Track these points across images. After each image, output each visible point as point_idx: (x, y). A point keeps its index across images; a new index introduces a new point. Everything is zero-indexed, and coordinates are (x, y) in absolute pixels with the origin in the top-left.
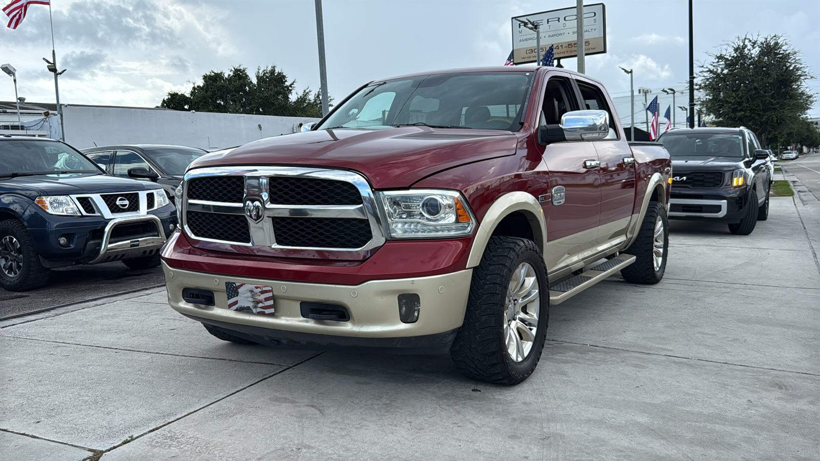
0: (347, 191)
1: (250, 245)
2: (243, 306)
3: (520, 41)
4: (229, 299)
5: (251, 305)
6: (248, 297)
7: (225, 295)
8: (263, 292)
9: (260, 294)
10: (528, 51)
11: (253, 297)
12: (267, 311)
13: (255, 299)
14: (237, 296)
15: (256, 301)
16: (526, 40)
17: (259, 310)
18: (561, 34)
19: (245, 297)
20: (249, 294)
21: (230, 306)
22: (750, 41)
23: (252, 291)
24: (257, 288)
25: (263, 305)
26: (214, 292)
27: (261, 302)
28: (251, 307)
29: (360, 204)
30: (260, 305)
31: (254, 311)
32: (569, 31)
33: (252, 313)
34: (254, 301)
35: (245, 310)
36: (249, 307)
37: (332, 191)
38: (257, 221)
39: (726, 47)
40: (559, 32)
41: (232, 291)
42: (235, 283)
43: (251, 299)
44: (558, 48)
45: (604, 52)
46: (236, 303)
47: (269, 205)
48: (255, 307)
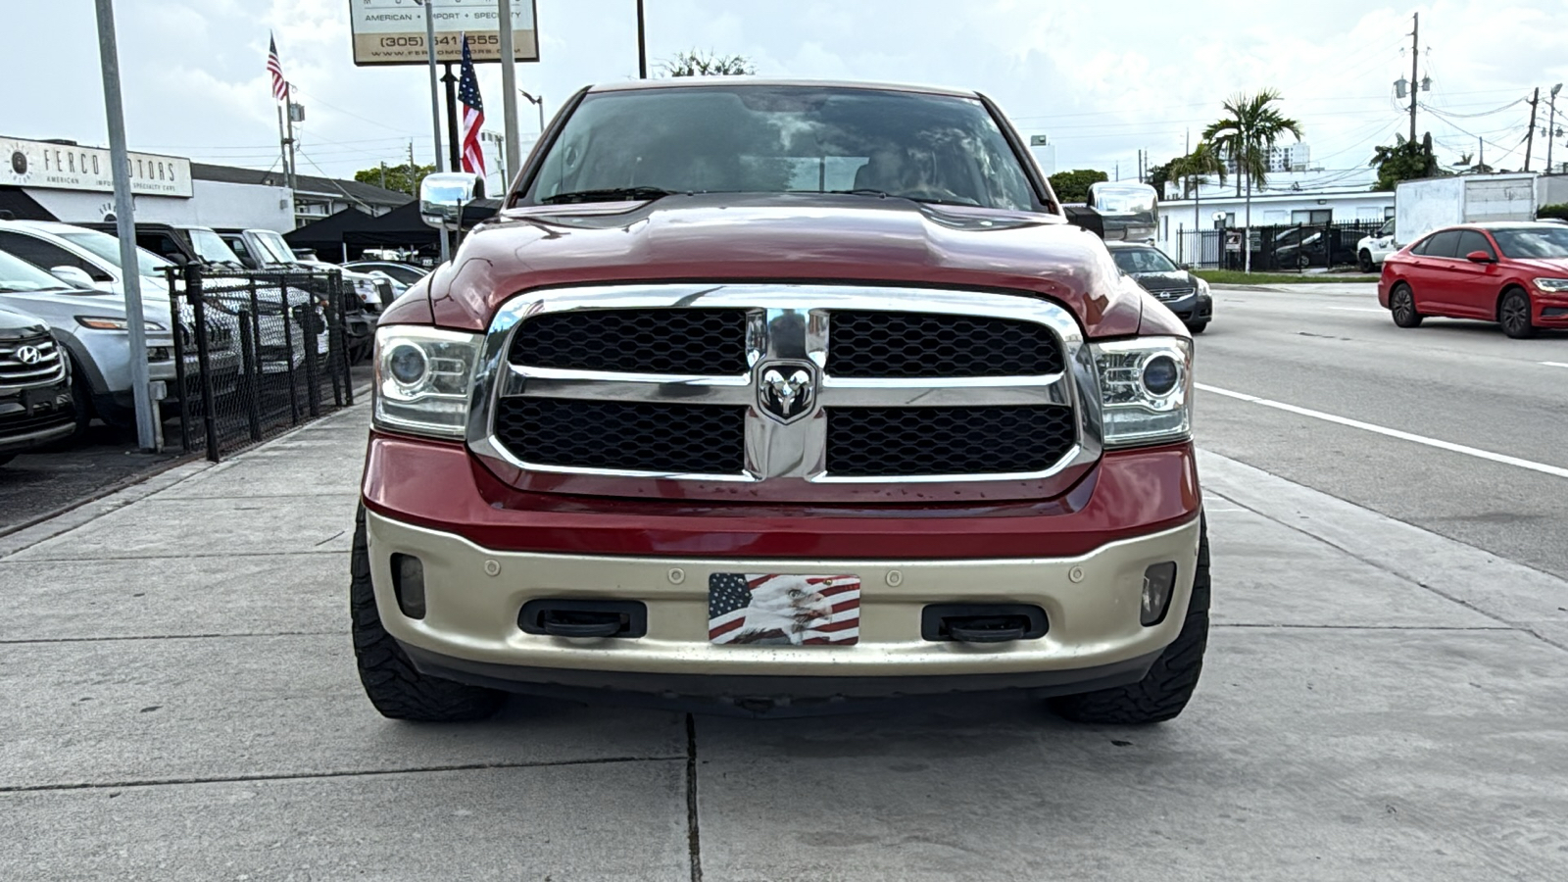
0: (1030, 343)
1: (746, 477)
2: (758, 631)
3: (368, 18)
4: (713, 615)
5: (784, 625)
6: (780, 607)
7: (703, 608)
8: (826, 593)
9: (821, 596)
10: (384, 42)
11: (796, 604)
12: (834, 636)
13: (802, 608)
14: (745, 605)
15: (805, 615)
16: (380, 18)
17: (809, 635)
18: (451, 16)
19: (771, 608)
20: (786, 599)
21: (714, 634)
22: (698, 63)
23: (794, 591)
24: (812, 582)
25: (827, 622)
26: (647, 604)
27: (820, 615)
28: (785, 630)
29: (1057, 372)
30: (818, 622)
31: (795, 638)
32: (463, 11)
33: (788, 645)
34: (797, 616)
35: (764, 640)
36: (780, 630)
37: (997, 344)
38: (789, 420)
39: (661, 69)
40: (448, 11)
41: (729, 593)
42: (742, 576)
43: (791, 612)
44: (447, 43)
45: (536, 59)
46: (740, 622)
47: (828, 381)
48: (800, 629)
